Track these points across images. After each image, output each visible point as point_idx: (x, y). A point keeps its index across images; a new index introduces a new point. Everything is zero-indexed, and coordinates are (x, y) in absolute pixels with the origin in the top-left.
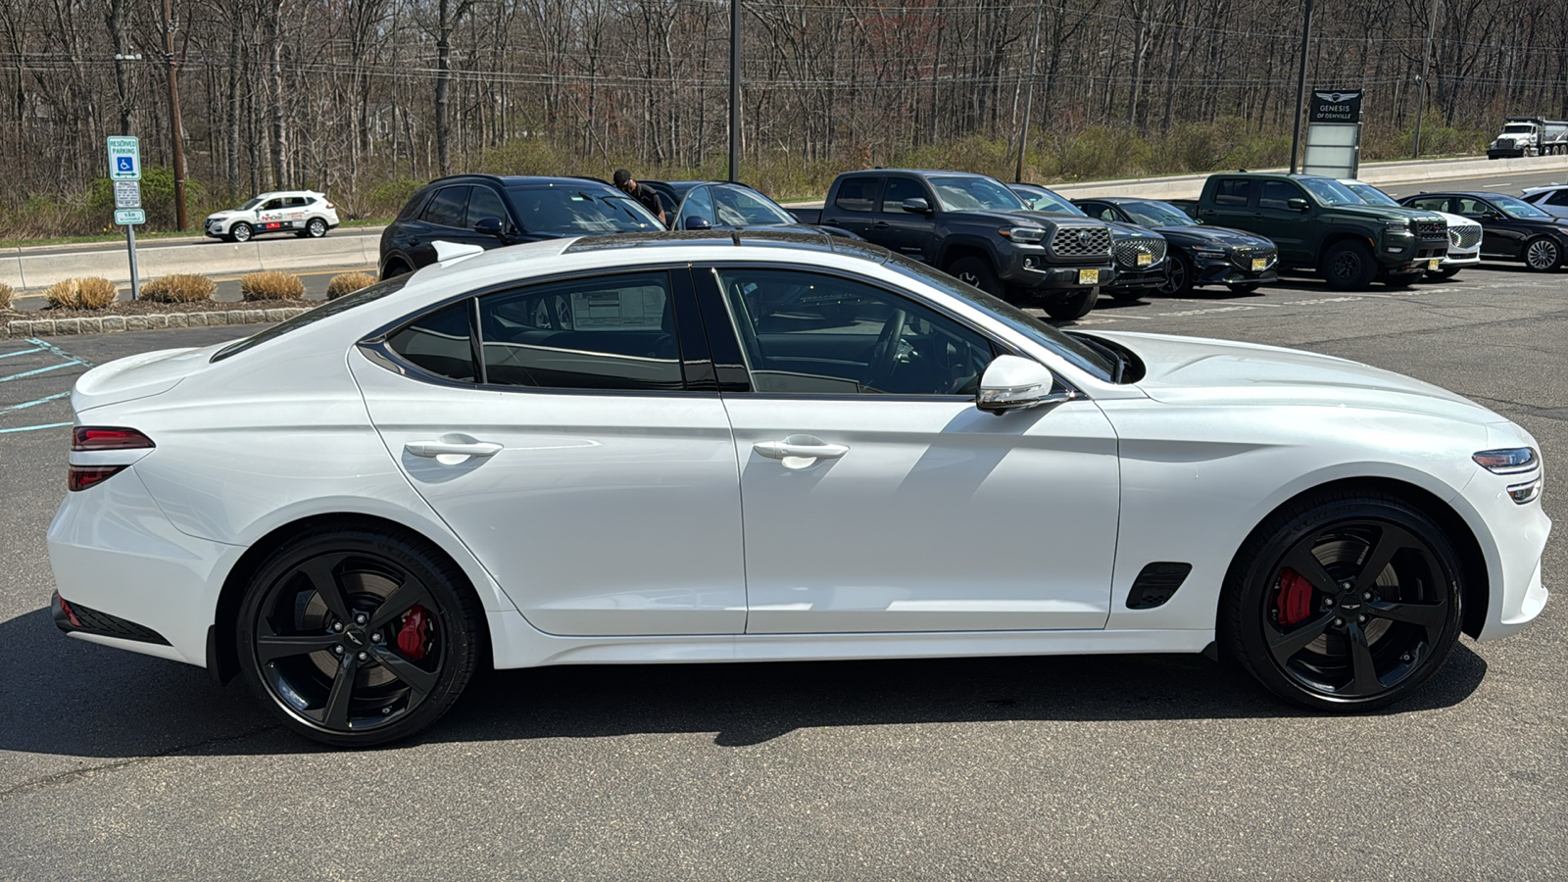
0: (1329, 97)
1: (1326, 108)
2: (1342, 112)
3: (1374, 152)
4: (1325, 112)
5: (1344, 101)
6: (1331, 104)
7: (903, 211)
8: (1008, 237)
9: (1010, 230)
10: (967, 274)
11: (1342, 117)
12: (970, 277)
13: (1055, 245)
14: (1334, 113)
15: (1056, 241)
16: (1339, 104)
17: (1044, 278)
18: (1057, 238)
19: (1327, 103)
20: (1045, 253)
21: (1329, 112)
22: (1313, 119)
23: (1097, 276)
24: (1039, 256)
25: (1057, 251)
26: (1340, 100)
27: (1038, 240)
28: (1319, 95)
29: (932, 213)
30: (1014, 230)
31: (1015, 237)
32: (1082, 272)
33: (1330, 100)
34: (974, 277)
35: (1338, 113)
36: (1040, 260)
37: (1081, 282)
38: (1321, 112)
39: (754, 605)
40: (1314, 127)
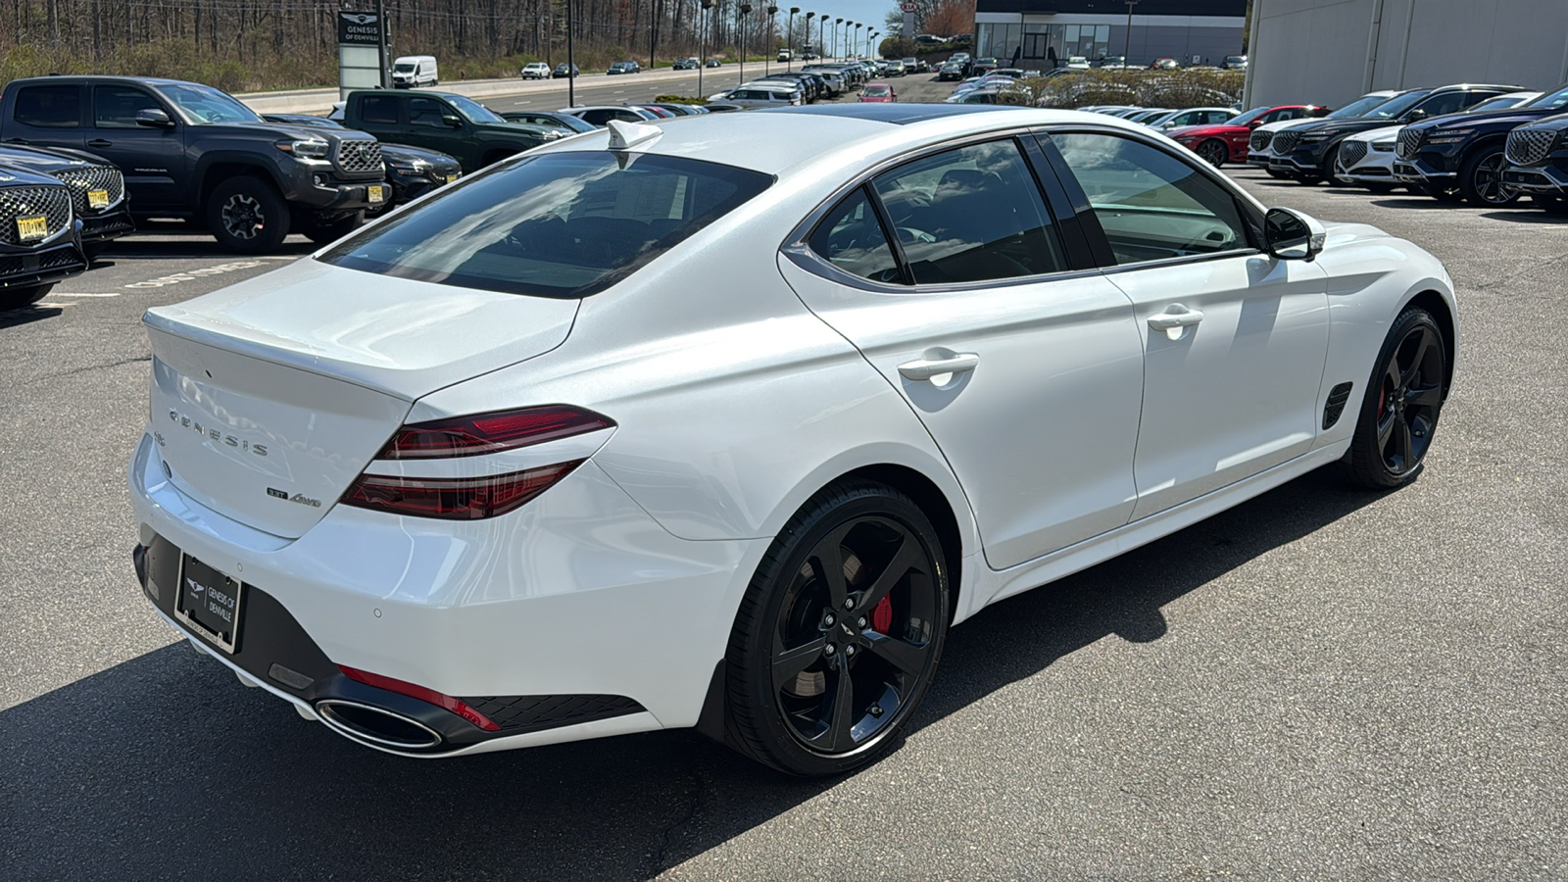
0: (355, 19)
1: (354, 30)
2: (370, 34)
3: (318, 78)
4: (353, 33)
5: (371, 23)
6: (358, 25)
7: (137, 125)
8: (290, 152)
9: (291, 145)
10: (241, 197)
11: (371, 38)
12: (246, 198)
13: (342, 159)
14: (362, 34)
15: (342, 156)
16: (365, 25)
17: (337, 198)
18: (342, 152)
19: (353, 24)
20: (333, 169)
21: (357, 34)
22: (342, 40)
23: (381, 193)
24: (327, 172)
25: (344, 166)
26: (367, 21)
27: (321, 154)
28: (344, 16)
29: (171, 126)
30: (298, 144)
31: (299, 152)
32: (370, 189)
33: (357, 21)
34: (250, 199)
35: (367, 34)
36: (331, 176)
37: (371, 200)
38: (350, 34)
39: (1143, 490)
40: (345, 49)
